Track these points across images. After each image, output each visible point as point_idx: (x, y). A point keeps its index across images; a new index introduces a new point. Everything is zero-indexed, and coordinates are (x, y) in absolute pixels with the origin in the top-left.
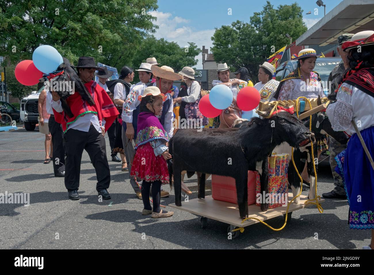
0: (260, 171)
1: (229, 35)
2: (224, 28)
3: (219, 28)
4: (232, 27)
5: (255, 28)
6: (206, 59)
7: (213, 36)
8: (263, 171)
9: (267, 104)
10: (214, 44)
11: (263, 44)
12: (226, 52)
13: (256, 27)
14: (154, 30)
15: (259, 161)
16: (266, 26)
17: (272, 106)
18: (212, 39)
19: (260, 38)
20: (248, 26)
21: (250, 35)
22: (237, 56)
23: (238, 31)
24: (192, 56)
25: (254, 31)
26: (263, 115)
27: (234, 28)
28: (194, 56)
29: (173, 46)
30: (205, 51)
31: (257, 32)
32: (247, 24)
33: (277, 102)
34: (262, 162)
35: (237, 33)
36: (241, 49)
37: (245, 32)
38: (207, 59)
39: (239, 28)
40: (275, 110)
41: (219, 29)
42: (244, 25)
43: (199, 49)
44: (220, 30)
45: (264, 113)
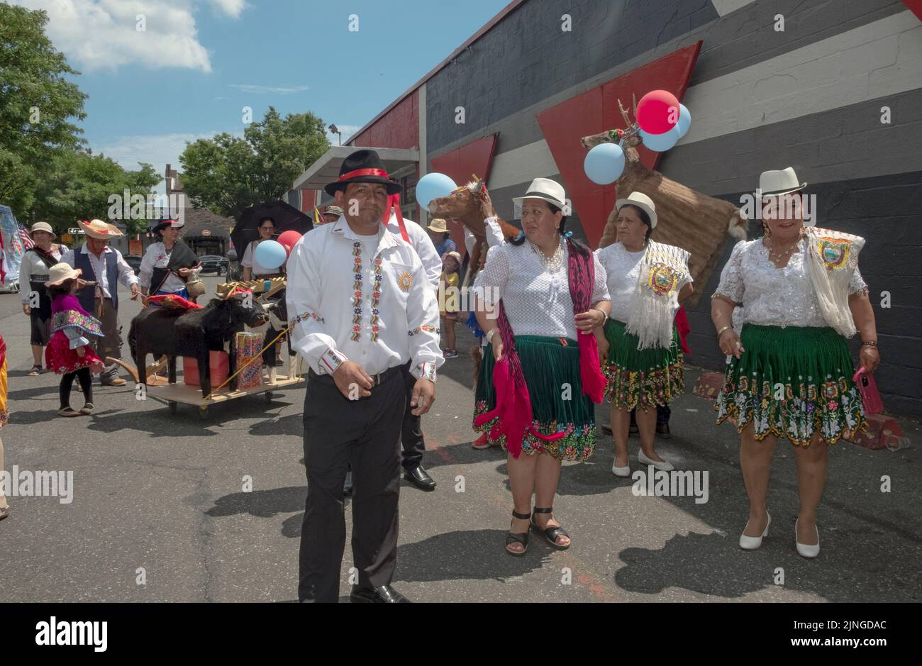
0: (228, 352)
1: (210, 154)
2: (202, 144)
3: (193, 141)
4: (214, 142)
5: (253, 146)
6: (172, 188)
7: (182, 155)
8: (231, 351)
9: (226, 286)
10: (183, 167)
11: (264, 173)
12: (205, 181)
13: (255, 144)
14: (80, 146)
15: (226, 340)
16: (269, 145)
17: (231, 287)
18: (182, 159)
19: (259, 162)
20: (242, 143)
21: (244, 159)
22: (222, 188)
23: (225, 149)
24: (145, 185)
25: (252, 153)
26: (221, 297)
27: (219, 145)
28: (150, 187)
29: (111, 167)
30: (169, 172)
31: (256, 153)
32: (240, 140)
33: (237, 284)
34: (229, 342)
35: (222, 153)
36: (230, 177)
37: (235, 153)
38: (174, 187)
39: (226, 145)
40: (233, 291)
41: (192, 144)
42: (234, 140)
43: (159, 176)
44: (196, 147)
45: (221, 294)
